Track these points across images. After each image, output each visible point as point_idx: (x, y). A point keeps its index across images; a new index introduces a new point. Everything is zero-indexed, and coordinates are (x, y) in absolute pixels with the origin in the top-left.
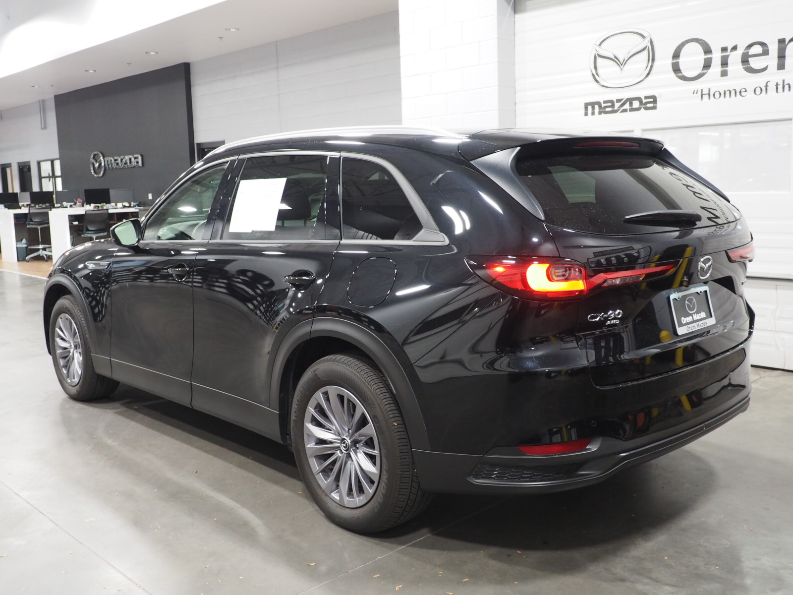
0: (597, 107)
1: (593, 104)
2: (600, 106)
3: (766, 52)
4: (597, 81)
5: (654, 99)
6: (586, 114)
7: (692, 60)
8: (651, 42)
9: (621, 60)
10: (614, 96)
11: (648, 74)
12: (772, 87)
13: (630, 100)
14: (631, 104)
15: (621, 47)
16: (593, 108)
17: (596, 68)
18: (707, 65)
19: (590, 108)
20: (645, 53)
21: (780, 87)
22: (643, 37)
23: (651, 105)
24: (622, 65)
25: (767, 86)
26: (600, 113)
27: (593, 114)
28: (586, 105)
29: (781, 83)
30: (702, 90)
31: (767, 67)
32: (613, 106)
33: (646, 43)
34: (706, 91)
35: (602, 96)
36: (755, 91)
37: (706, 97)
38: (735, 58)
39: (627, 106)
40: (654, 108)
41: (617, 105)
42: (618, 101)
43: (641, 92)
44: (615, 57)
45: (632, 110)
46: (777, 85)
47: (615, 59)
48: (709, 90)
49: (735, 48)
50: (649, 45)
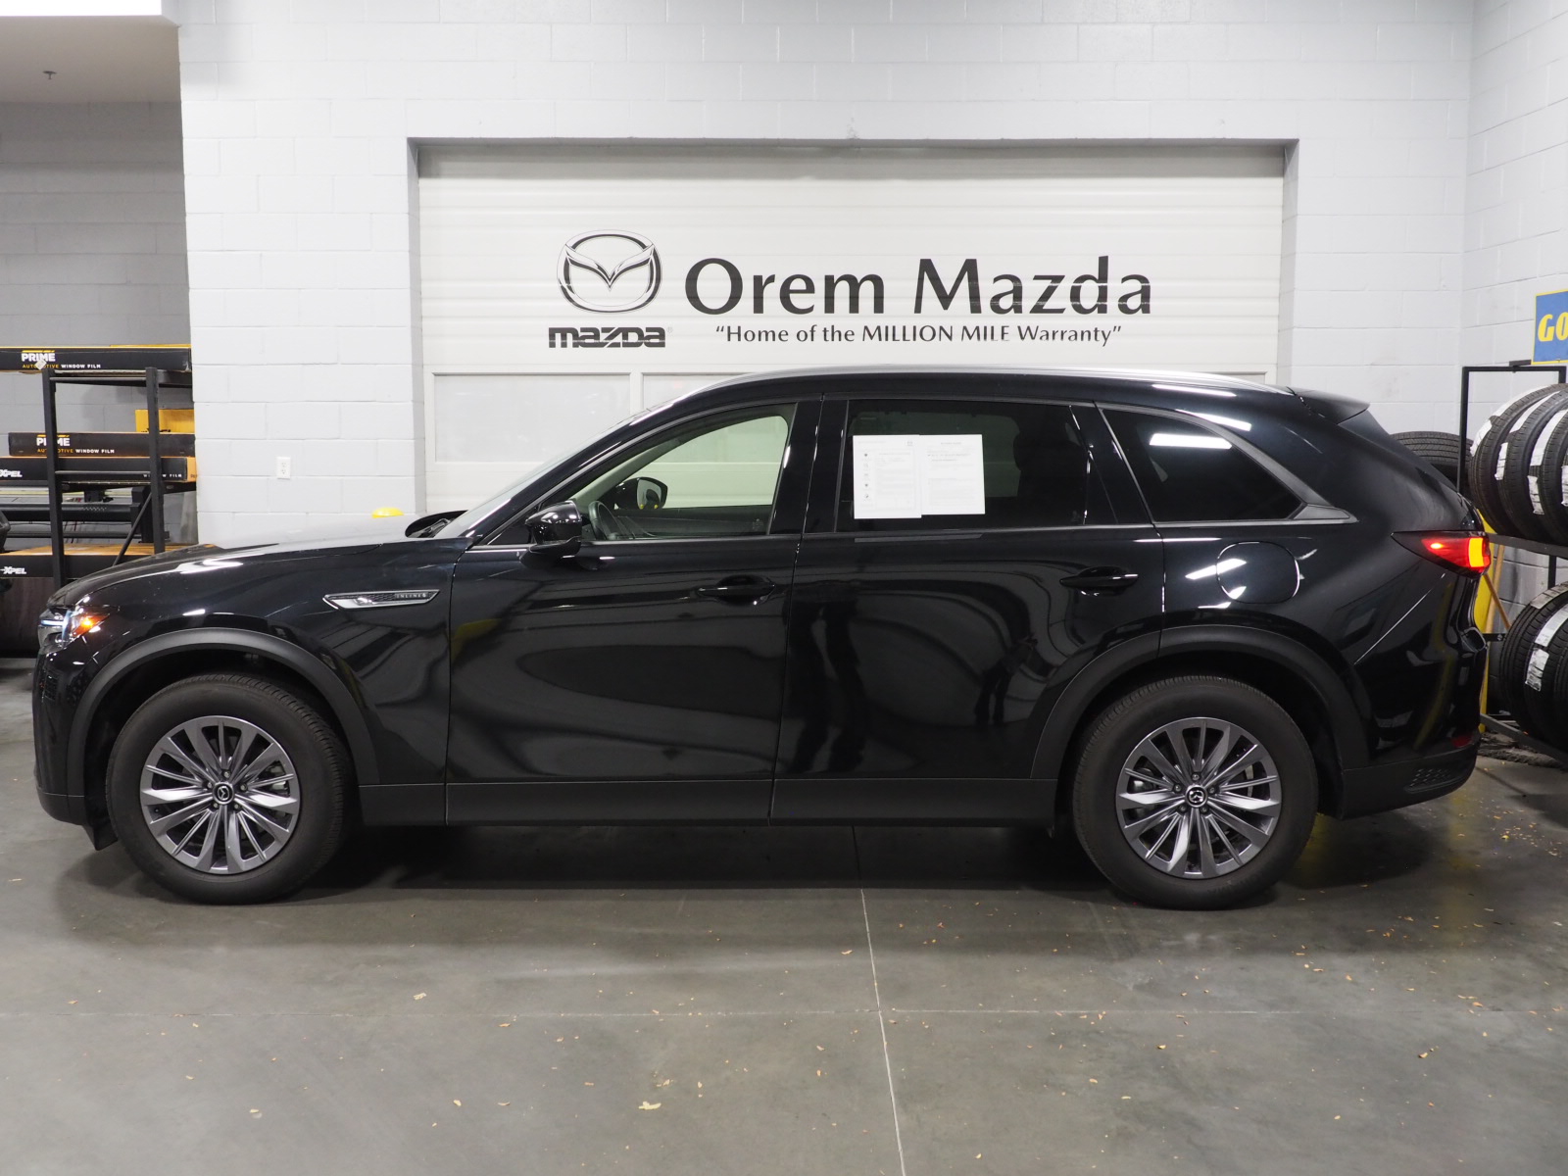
0: (570, 336)
1: (564, 332)
2: (575, 335)
3: (810, 288)
4: (569, 298)
5: (661, 333)
6: (552, 345)
7: (714, 286)
8: (655, 254)
9: (609, 273)
10: (599, 322)
11: (651, 298)
12: (819, 333)
13: (625, 332)
14: (625, 337)
15: (613, 254)
16: (564, 337)
17: (567, 279)
18: (735, 298)
19: (558, 336)
20: (646, 268)
21: (829, 334)
22: (643, 246)
23: (657, 341)
24: (610, 280)
25: (812, 331)
26: (575, 345)
27: (564, 345)
28: (552, 332)
29: (829, 329)
30: (729, 328)
31: (812, 307)
32: (597, 336)
33: (647, 254)
34: (734, 330)
35: (580, 321)
36: (798, 335)
37: (734, 337)
38: (772, 293)
39: (619, 339)
40: (662, 345)
41: (603, 337)
42: (605, 330)
43: (643, 320)
44: (599, 267)
45: (626, 345)
46: (825, 331)
47: (600, 271)
48: (739, 328)
49: (771, 279)
50: (652, 258)
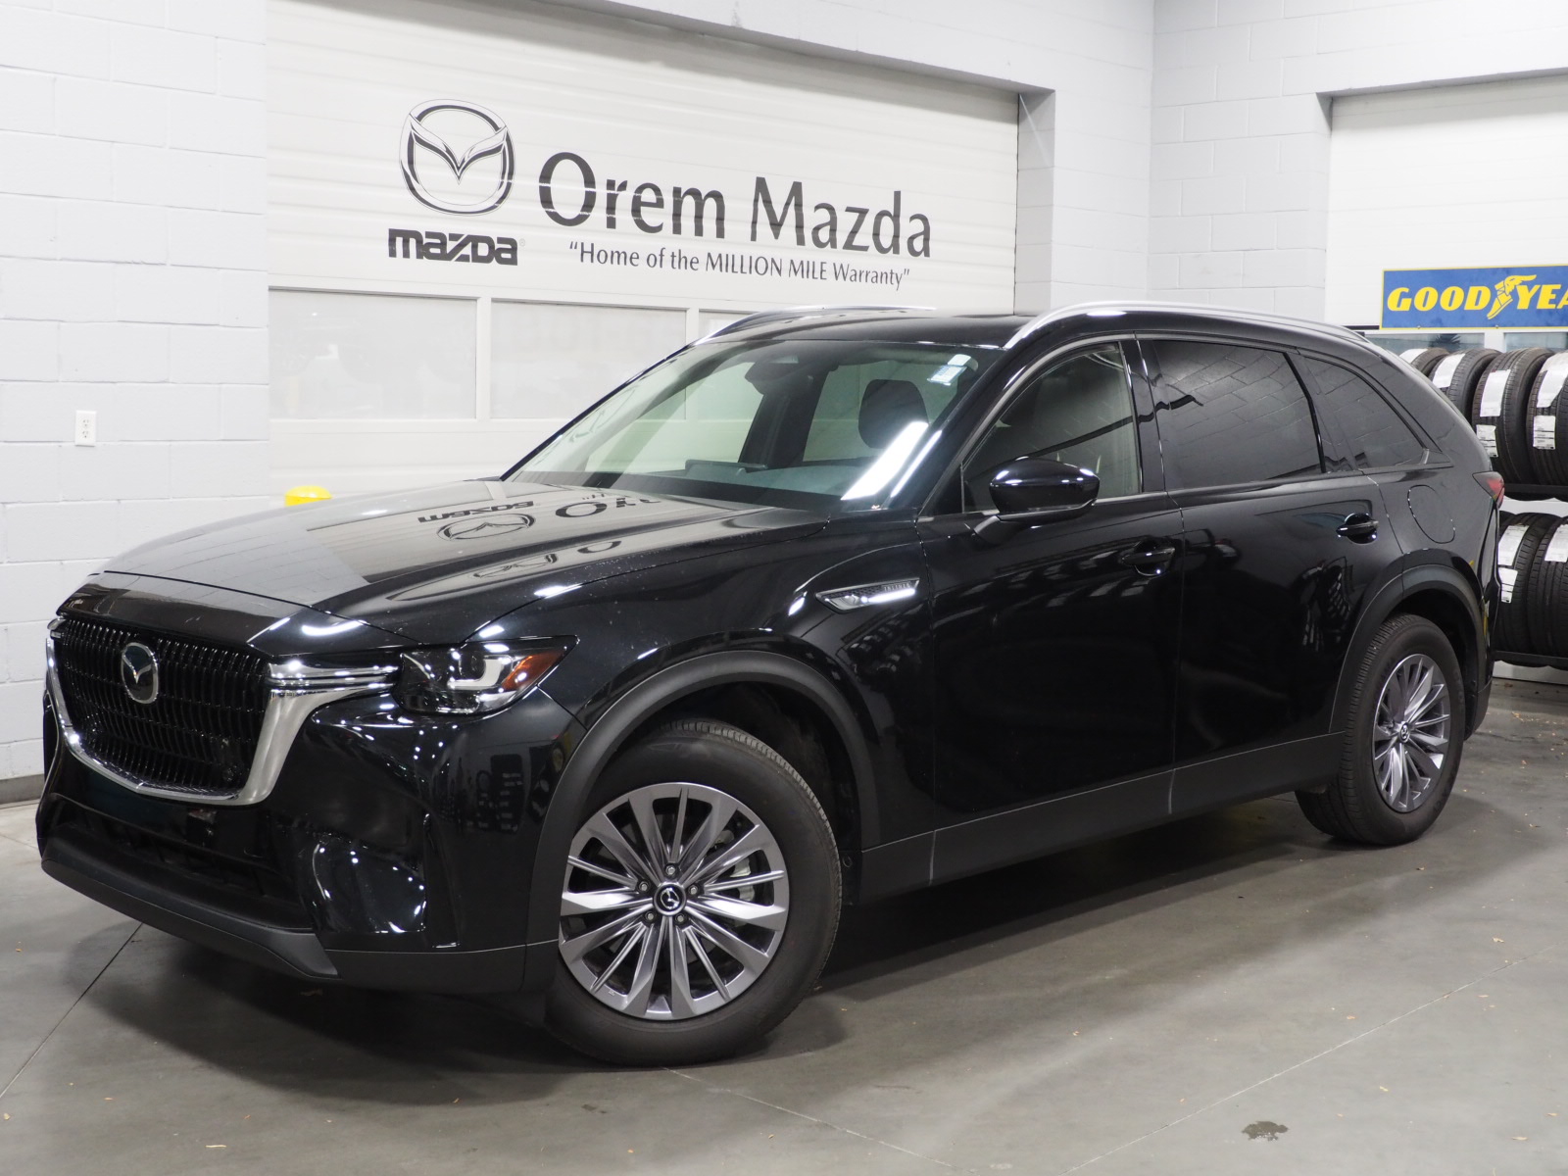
0: (413, 242)
1: (406, 235)
2: (419, 242)
3: (660, 204)
4: (412, 189)
5: (513, 246)
6: (393, 253)
7: (568, 187)
8: (508, 140)
9: (459, 160)
10: (446, 226)
11: (503, 198)
12: (667, 258)
13: (475, 240)
14: (475, 248)
15: (462, 134)
16: (406, 243)
17: (411, 162)
18: (589, 203)
19: (399, 241)
20: (498, 158)
21: (676, 259)
22: (496, 128)
23: (508, 256)
24: (458, 168)
25: (661, 255)
26: (419, 256)
27: (406, 254)
28: (393, 234)
29: (676, 254)
30: (582, 244)
31: (661, 226)
32: (443, 245)
33: (498, 140)
34: (587, 248)
35: (424, 223)
36: (648, 260)
37: (587, 257)
38: (625, 200)
39: (467, 250)
40: (513, 261)
41: (451, 245)
42: (454, 237)
43: (492, 227)
44: (448, 151)
45: (477, 259)
46: (673, 256)
47: (447, 155)
48: (592, 245)
49: (623, 186)
50: (505, 144)
